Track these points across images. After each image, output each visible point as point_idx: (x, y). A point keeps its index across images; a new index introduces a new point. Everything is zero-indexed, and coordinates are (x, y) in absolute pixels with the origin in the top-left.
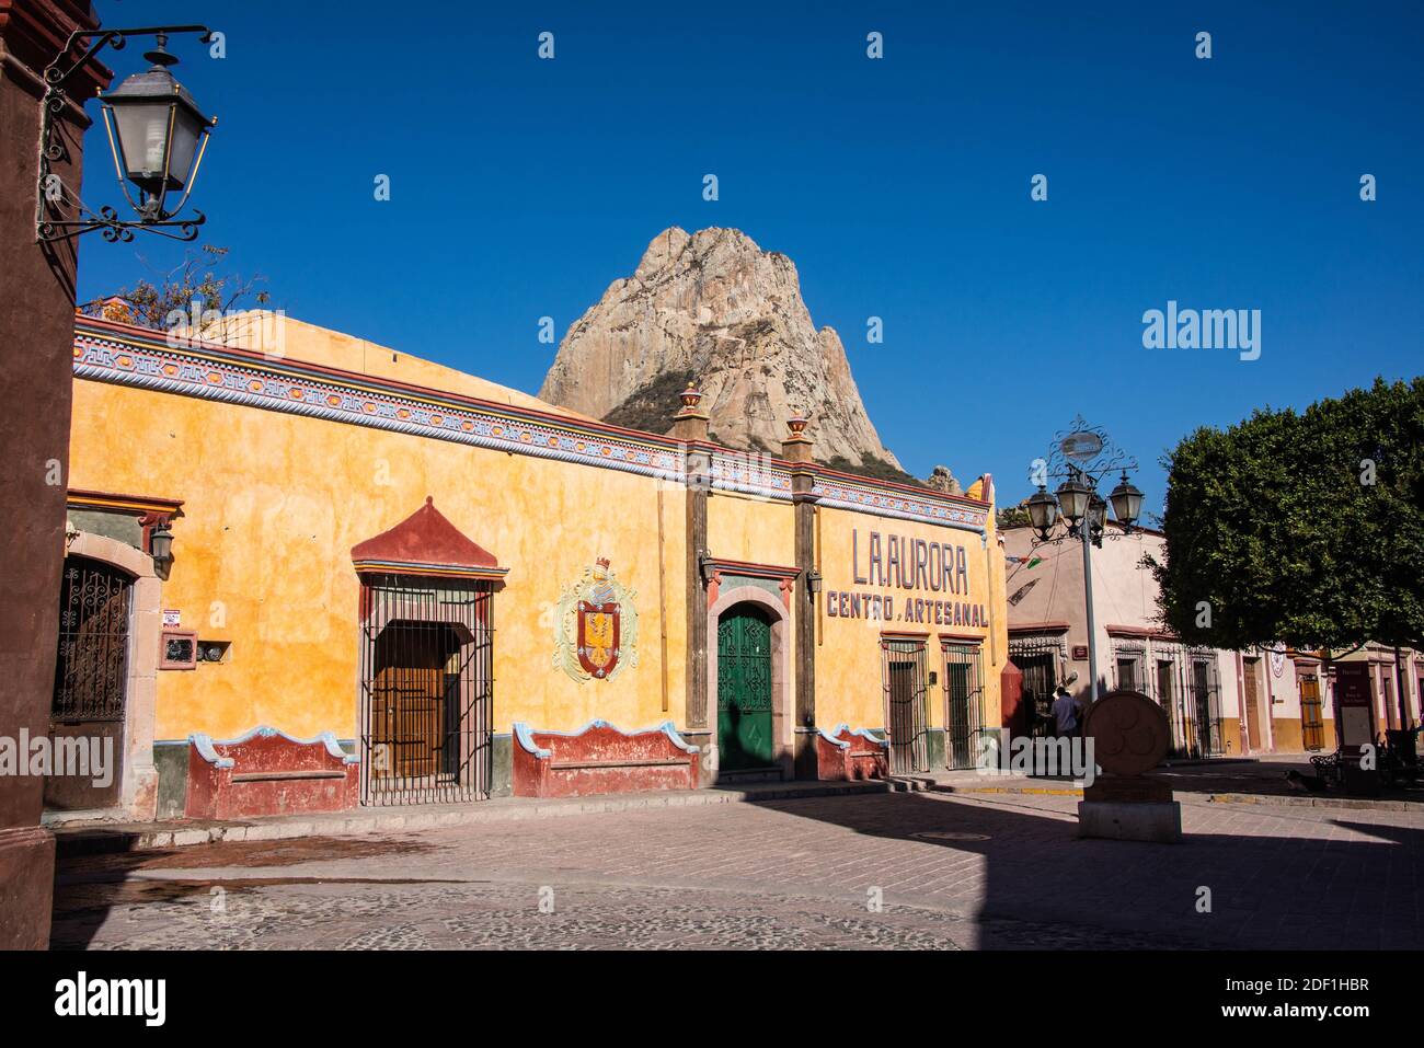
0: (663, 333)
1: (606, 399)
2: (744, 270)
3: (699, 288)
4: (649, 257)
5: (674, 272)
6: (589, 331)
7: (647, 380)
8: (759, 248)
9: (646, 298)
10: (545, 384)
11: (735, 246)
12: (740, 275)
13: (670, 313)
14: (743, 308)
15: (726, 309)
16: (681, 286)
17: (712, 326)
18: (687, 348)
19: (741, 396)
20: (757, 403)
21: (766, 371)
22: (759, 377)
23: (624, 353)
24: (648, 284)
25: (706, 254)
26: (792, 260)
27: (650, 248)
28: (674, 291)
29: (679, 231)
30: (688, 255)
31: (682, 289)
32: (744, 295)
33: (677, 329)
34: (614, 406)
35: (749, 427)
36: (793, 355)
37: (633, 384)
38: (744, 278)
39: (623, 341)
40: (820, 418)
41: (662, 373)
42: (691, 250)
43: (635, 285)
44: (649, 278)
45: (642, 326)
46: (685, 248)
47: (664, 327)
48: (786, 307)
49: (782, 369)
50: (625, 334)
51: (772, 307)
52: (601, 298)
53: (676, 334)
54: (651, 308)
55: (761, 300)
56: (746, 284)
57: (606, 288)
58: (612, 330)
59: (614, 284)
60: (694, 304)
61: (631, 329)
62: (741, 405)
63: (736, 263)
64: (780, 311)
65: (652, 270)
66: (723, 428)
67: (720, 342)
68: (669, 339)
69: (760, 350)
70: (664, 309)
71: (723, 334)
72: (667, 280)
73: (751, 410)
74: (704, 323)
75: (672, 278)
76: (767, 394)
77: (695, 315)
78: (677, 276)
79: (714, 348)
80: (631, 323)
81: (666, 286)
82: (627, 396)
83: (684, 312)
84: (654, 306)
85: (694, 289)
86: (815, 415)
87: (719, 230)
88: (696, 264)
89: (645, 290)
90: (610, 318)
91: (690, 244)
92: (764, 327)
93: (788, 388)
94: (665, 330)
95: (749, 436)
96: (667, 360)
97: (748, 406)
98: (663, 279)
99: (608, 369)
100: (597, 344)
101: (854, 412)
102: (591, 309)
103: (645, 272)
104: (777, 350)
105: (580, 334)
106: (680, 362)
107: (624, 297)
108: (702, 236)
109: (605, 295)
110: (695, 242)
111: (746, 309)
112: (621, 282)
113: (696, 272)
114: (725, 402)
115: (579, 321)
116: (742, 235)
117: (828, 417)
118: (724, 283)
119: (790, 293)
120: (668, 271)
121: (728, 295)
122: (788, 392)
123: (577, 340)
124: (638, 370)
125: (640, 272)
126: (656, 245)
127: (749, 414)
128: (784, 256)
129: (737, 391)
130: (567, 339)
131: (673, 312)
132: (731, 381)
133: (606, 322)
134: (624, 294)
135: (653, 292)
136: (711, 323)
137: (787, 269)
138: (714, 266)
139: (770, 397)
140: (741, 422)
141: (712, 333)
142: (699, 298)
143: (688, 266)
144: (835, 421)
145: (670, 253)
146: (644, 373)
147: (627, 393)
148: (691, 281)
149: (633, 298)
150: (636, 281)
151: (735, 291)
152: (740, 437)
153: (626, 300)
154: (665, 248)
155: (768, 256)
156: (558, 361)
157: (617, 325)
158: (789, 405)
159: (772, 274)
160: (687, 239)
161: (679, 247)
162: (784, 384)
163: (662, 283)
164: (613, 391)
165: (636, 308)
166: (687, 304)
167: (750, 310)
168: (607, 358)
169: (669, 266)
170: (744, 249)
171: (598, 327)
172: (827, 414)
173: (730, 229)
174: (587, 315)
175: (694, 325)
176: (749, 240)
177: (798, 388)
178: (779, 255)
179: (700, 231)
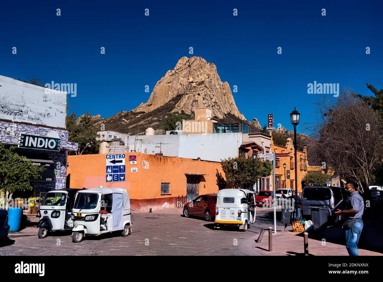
0: (179, 84)
1: (164, 101)
2: (201, 68)
3: (190, 72)
4: (178, 64)
5: (184, 68)
6: (161, 83)
7: (174, 96)
8: (206, 62)
9: (176, 75)
10: (150, 97)
11: (199, 61)
12: (200, 69)
13: (182, 79)
14: (200, 77)
15: (196, 78)
17: (192, 82)
18: (185, 88)
19: (191, 101)
20: (195, 103)
21: (199, 94)
22: (197, 96)
23: (169, 89)
25: (192, 64)
26: (215, 64)
27: (178, 62)
28: (183, 73)
29: (186, 58)
30: (188, 64)
31: (185, 73)
32: (201, 74)
34: (166, 102)
36: (208, 90)
37: (171, 97)
38: (201, 70)
39: (169, 86)
40: (212, 106)
41: (178, 94)
42: (189, 62)
43: (173, 72)
44: (177, 70)
45: (174, 82)
46: (187, 62)
47: (180, 82)
48: (212, 77)
49: (203, 94)
50: (170, 84)
51: (208, 77)
53: (183, 84)
54: (177, 78)
55: (205, 75)
58: (166, 83)
59: (168, 71)
60: (188, 77)
61: (171, 83)
63: (199, 66)
64: (210, 78)
65: (178, 68)
66: (186, 109)
67: (192, 86)
68: (181, 85)
69: (198, 89)
70: (181, 78)
71: (194, 84)
72: (182, 70)
74: (190, 81)
75: (183, 70)
77: (188, 79)
78: (184, 69)
82: (169, 100)
83: (185, 79)
85: (188, 73)
87: (196, 57)
88: (189, 66)
89: (176, 73)
90: (166, 80)
91: (189, 61)
92: (202, 83)
95: (191, 111)
96: (180, 91)
97: (192, 103)
98: (181, 70)
99: (165, 93)
100: (162, 87)
102: (162, 78)
104: (203, 89)
105: (159, 84)
106: (183, 92)
109: (166, 74)
110: (190, 60)
111: (201, 78)
112: (170, 71)
113: (189, 68)
114: (187, 102)
115: (159, 81)
116: (202, 58)
118: (196, 71)
119: (213, 73)
120: (182, 68)
122: (204, 100)
123: (158, 86)
124: (172, 93)
125: (175, 68)
126: (180, 61)
127: (192, 105)
128: (213, 64)
129: (191, 99)
131: (183, 78)
132: (190, 97)
133: (165, 81)
134: (170, 74)
135: (178, 73)
136: (192, 81)
137: (213, 67)
138: (193, 67)
139: (198, 101)
140: (190, 107)
141: (192, 84)
142: (189, 75)
143: (187, 66)
144: (216, 107)
146: (174, 94)
147: (169, 99)
148: (188, 70)
149: (172, 75)
150: (174, 71)
151: (198, 73)
152: (189, 111)
153: (171, 76)
154: (182, 62)
155: (209, 64)
156: (153, 91)
157: (168, 82)
158: (203, 103)
159: (209, 68)
160: (188, 60)
161: (185, 62)
162: (203, 98)
163: (180, 71)
164: (166, 99)
165: (173, 78)
166: (186, 76)
167: (202, 78)
168: (165, 91)
169: (183, 66)
170: (202, 62)
171: (163, 82)
172: (214, 105)
173: (198, 57)
174: (161, 79)
175: (187, 82)
176: (204, 60)
177: (207, 99)
178: (211, 63)
179: (191, 58)
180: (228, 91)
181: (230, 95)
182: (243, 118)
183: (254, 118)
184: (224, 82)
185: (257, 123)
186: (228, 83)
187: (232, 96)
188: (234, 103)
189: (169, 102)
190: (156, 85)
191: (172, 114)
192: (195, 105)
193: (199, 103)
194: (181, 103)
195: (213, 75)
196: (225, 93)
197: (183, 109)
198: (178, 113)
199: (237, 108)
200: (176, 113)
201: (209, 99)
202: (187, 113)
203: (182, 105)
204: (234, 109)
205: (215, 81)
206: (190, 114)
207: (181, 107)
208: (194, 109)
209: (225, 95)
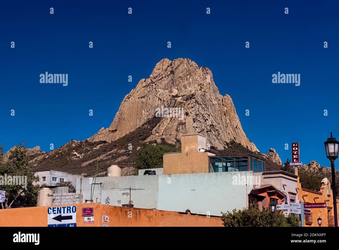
0: (158, 99)
1: (135, 124)
2: (190, 74)
3: (173, 81)
4: (155, 70)
5: (164, 76)
6: (130, 98)
7: (150, 117)
8: (197, 66)
9: (152, 86)
10: (114, 118)
11: (187, 65)
12: (188, 76)
13: (161, 91)
14: (189, 89)
15: (183, 89)
16: (166, 81)
17: (177, 96)
19: (176, 124)
20: (181, 127)
22: (184, 116)
23: (143, 107)
24: (154, 80)
25: (176, 69)
26: (210, 69)
27: (156, 67)
28: (163, 83)
29: (167, 60)
30: (170, 69)
31: (166, 82)
32: (190, 84)
33: (163, 97)
34: (138, 127)
35: (177, 136)
36: (200, 108)
37: (145, 118)
38: (190, 78)
39: (142, 102)
40: (207, 132)
42: (171, 67)
43: (149, 81)
44: (155, 78)
45: (150, 96)
46: (168, 66)
47: (158, 96)
48: (206, 88)
49: (194, 113)
50: (143, 100)
51: (200, 88)
52: (136, 86)
53: (163, 99)
54: (154, 89)
55: (196, 85)
56: (191, 80)
57: (138, 83)
58: (139, 98)
59: (141, 81)
60: (171, 88)
61: (146, 98)
62: (175, 127)
63: (187, 72)
64: (203, 90)
65: (156, 75)
66: (168, 136)
67: (177, 102)
68: (160, 101)
69: (186, 106)
70: (159, 90)
71: (179, 99)
73: (178, 129)
74: (174, 95)
75: (163, 78)
76: (185, 123)
77: (171, 92)
78: (165, 77)
79: (175, 105)
80: (146, 96)
81: (160, 81)
82: (143, 123)
83: (167, 91)
84: (155, 89)
85: (171, 82)
86: (205, 131)
87: (182, 59)
88: (172, 72)
89: (152, 82)
90: (138, 94)
91: (171, 65)
92: (192, 96)
93: (194, 120)
94: (159, 98)
95: (176, 139)
97: (178, 127)
98: (160, 78)
99: (136, 112)
100: (133, 103)
101: (236, 127)
102: (132, 90)
103: (153, 76)
104: (193, 106)
105: (127, 100)
107: (144, 85)
108: (176, 61)
109: (138, 85)
110: (173, 64)
111: (190, 89)
112: (143, 80)
113: (172, 75)
114: (170, 126)
115: (128, 95)
116: (190, 61)
117: (211, 131)
118: (182, 80)
119: (208, 82)
120: (162, 75)
121: (183, 84)
122: (194, 122)
123: (126, 102)
124: (148, 113)
125: (151, 76)
126: (158, 65)
127: (177, 130)
128: (207, 68)
129: (175, 122)
130: (123, 102)
131: (163, 91)
132: (174, 118)
134: (144, 84)
135: (155, 83)
136: (177, 95)
137: (207, 73)
138: (179, 73)
139: (186, 124)
140: (174, 134)
141: (176, 99)
142: (173, 85)
143: (169, 73)
144: (214, 132)
145: (162, 68)
146: (150, 114)
147: (143, 122)
148: (170, 78)
149: (147, 86)
150: (149, 79)
151: (186, 82)
152: (173, 139)
153: (145, 87)
154: (161, 66)
155: (201, 68)
156: (119, 110)
157: (140, 96)
158: (194, 127)
159: (202, 75)
160: (170, 63)
161: (166, 66)
162: (193, 119)
163: (159, 80)
164: (138, 121)
165: (148, 90)
166: (168, 87)
167: (192, 89)
168: (136, 109)
169: (162, 73)
170: (191, 66)
171: (134, 97)
172: (210, 130)
173: (186, 59)
174: (131, 92)
175: (170, 96)
176: (193, 62)
177: (199, 120)
178: (205, 68)
179: (175, 60)
180: (230, 108)
181: (234, 115)
182: (254, 149)
183: (271, 149)
184: (224, 96)
185: (275, 156)
186: (229, 96)
187: (237, 116)
188: (240, 126)
189: (143, 125)
190: (124, 100)
191: (148, 143)
192: (181, 130)
193: (187, 127)
194: (161, 126)
195: (208, 85)
196: (227, 111)
197: (164, 137)
198: (155, 142)
199: (244, 133)
200: (153, 143)
201: (203, 121)
202: (170, 142)
203: (162, 131)
204: (240, 136)
205: (210, 94)
206: (174, 143)
207: (161, 134)
208: (180, 136)
209: (226, 114)
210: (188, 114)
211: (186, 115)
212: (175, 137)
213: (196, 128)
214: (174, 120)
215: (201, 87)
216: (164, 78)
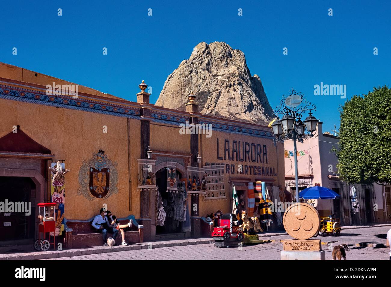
2: (227, 56)
4: (194, 52)
5: (203, 57)
6: (174, 77)
8: (232, 49)
9: (193, 66)
10: (160, 96)
15: (221, 69)
16: (205, 62)
17: (216, 75)
18: (208, 83)
19: (226, 99)
20: (232, 101)
23: (186, 85)
24: (194, 61)
26: (242, 52)
27: (194, 49)
29: (204, 44)
30: (208, 51)
33: (204, 76)
39: (186, 81)
41: (200, 92)
42: (209, 49)
43: (190, 62)
44: (194, 59)
45: (192, 75)
46: (206, 49)
52: (178, 66)
53: (204, 78)
57: (180, 64)
58: (182, 77)
59: (182, 62)
60: (210, 68)
61: (188, 77)
62: (226, 102)
64: (239, 69)
65: (195, 56)
66: (220, 110)
67: (219, 80)
68: (201, 80)
69: (232, 83)
70: (200, 70)
71: (220, 78)
74: (213, 74)
76: (235, 98)
77: (210, 72)
79: (217, 83)
80: (188, 75)
81: (200, 62)
83: (207, 71)
84: (196, 69)
87: (218, 42)
88: (210, 54)
90: (181, 73)
91: (208, 47)
92: (233, 75)
93: (242, 96)
94: (200, 77)
95: (229, 112)
96: (201, 87)
98: (199, 60)
99: (181, 90)
100: (177, 82)
102: (175, 70)
103: (193, 57)
104: (238, 83)
105: (171, 79)
106: (205, 88)
108: (212, 45)
109: (180, 66)
110: (210, 47)
111: (228, 69)
112: (185, 61)
113: (210, 57)
114: (220, 101)
115: (171, 75)
118: (220, 61)
119: (243, 63)
120: (201, 57)
121: (222, 65)
123: (170, 81)
125: (191, 57)
126: (196, 48)
127: (228, 104)
129: (225, 97)
131: (203, 71)
132: (223, 93)
133: (180, 75)
134: (186, 65)
135: (196, 64)
138: (216, 55)
140: (226, 107)
141: (216, 78)
142: (212, 66)
143: (208, 55)
145: (201, 51)
148: (209, 60)
149: (188, 66)
151: (224, 63)
152: (226, 112)
154: (200, 49)
155: (235, 51)
156: (164, 89)
158: (243, 101)
161: (204, 49)
162: (241, 94)
165: (190, 70)
166: (208, 68)
169: (201, 55)
173: (221, 42)
174: (174, 72)
175: (210, 75)
177: (246, 96)
178: (238, 50)
179: (211, 43)
190: (167, 80)
192: (232, 104)
193: (238, 101)
194: (212, 101)
197: (217, 110)
203: (214, 105)
206: (228, 116)
207: (213, 108)
210: (236, 90)
211: (234, 91)
212: (228, 111)
213: (244, 103)
214: (224, 95)
215: (237, 67)
216: (203, 59)
